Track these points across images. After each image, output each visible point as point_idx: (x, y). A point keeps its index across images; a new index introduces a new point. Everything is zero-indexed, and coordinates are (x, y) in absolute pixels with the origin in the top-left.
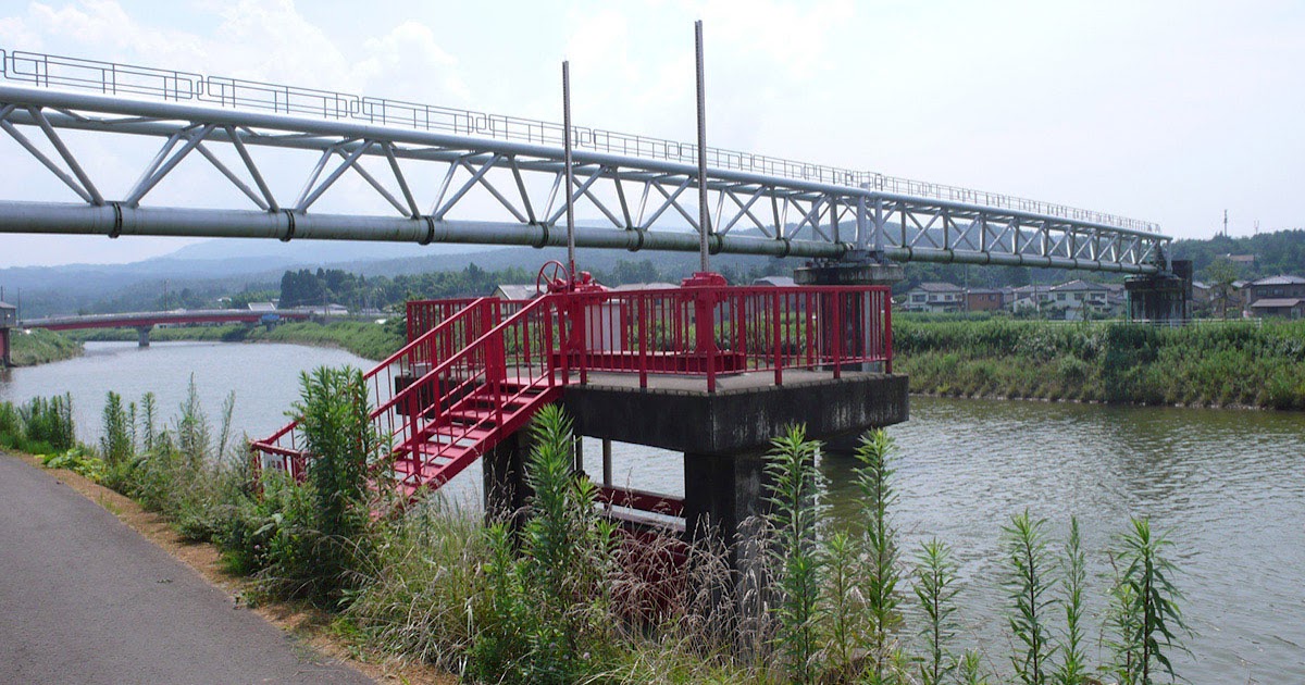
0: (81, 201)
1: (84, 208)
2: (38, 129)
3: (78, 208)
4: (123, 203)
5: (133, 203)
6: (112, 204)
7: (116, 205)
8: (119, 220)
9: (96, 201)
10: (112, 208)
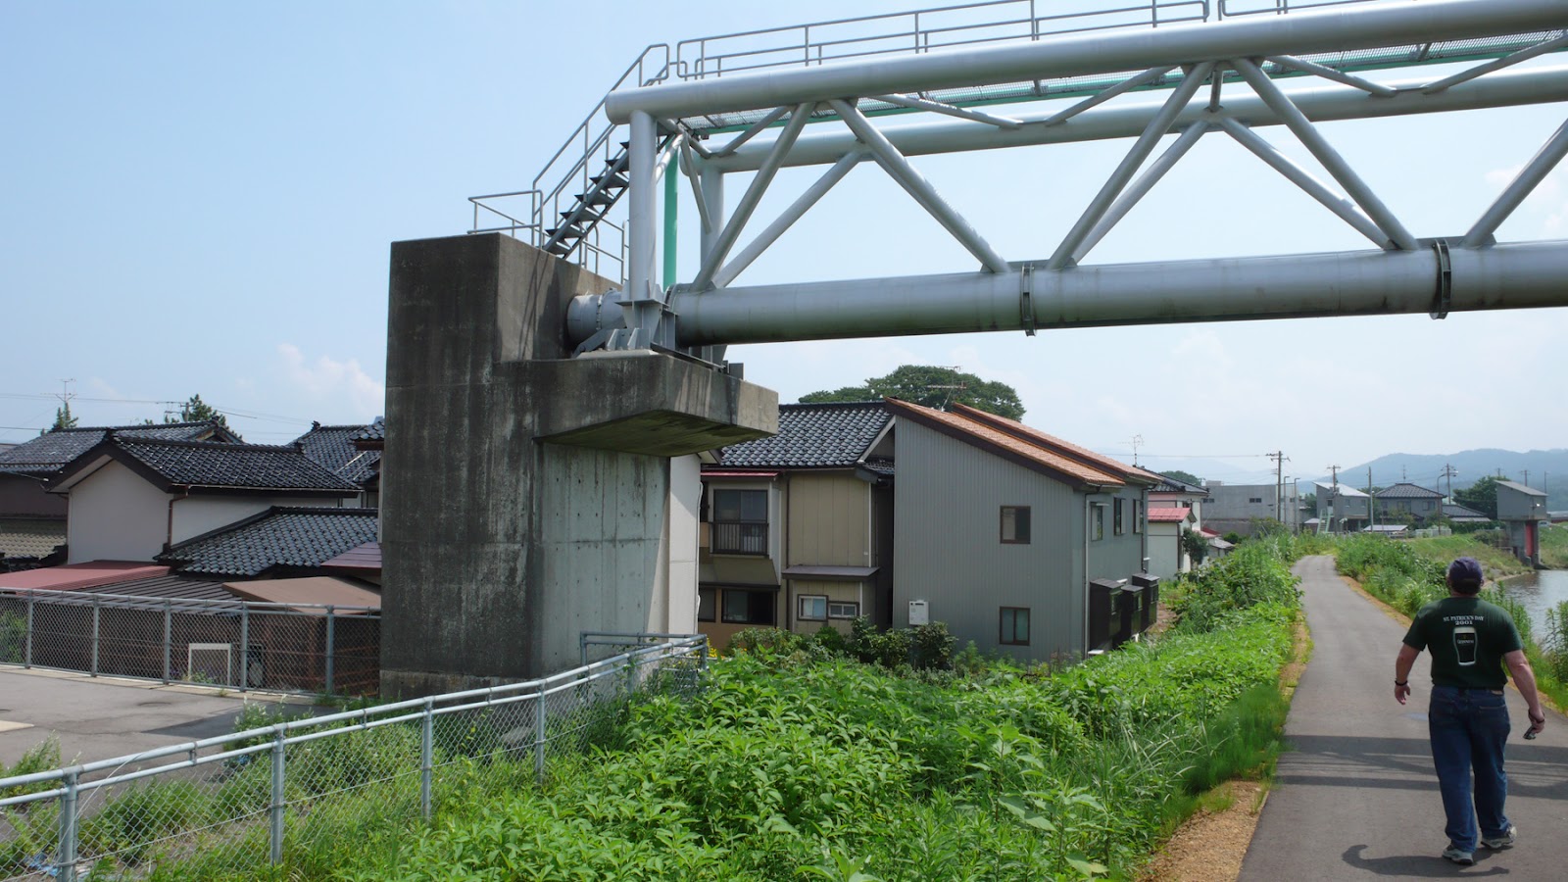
0: (1368, 245)
1: (1371, 258)
2: (1283, 129)
3: (1359, 258)
4: (1457, 242)
5: (1482, 236)
6: (1430, 244)
7: (1440, 247)
8: (1444, 277)
9: (1395, 242)
10: (1430, 253)
